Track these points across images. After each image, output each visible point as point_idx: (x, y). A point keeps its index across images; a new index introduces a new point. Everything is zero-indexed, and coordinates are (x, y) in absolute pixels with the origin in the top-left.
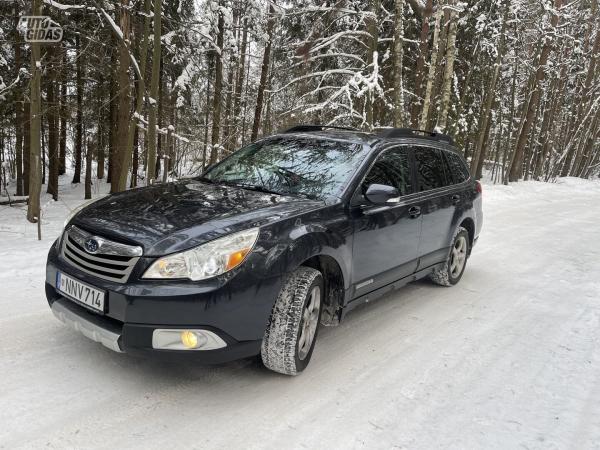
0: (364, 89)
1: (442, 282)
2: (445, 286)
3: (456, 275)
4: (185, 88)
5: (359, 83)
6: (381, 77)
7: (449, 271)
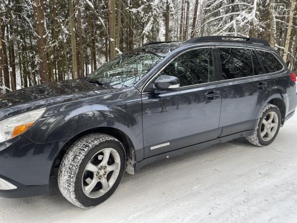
0: (246, 21)
1: (255, 144)
2: (256, 146)
3: (268, 139)
4: (147, 34)
5: (243, 17)
6: (258, 13)
7: (258, 136)
